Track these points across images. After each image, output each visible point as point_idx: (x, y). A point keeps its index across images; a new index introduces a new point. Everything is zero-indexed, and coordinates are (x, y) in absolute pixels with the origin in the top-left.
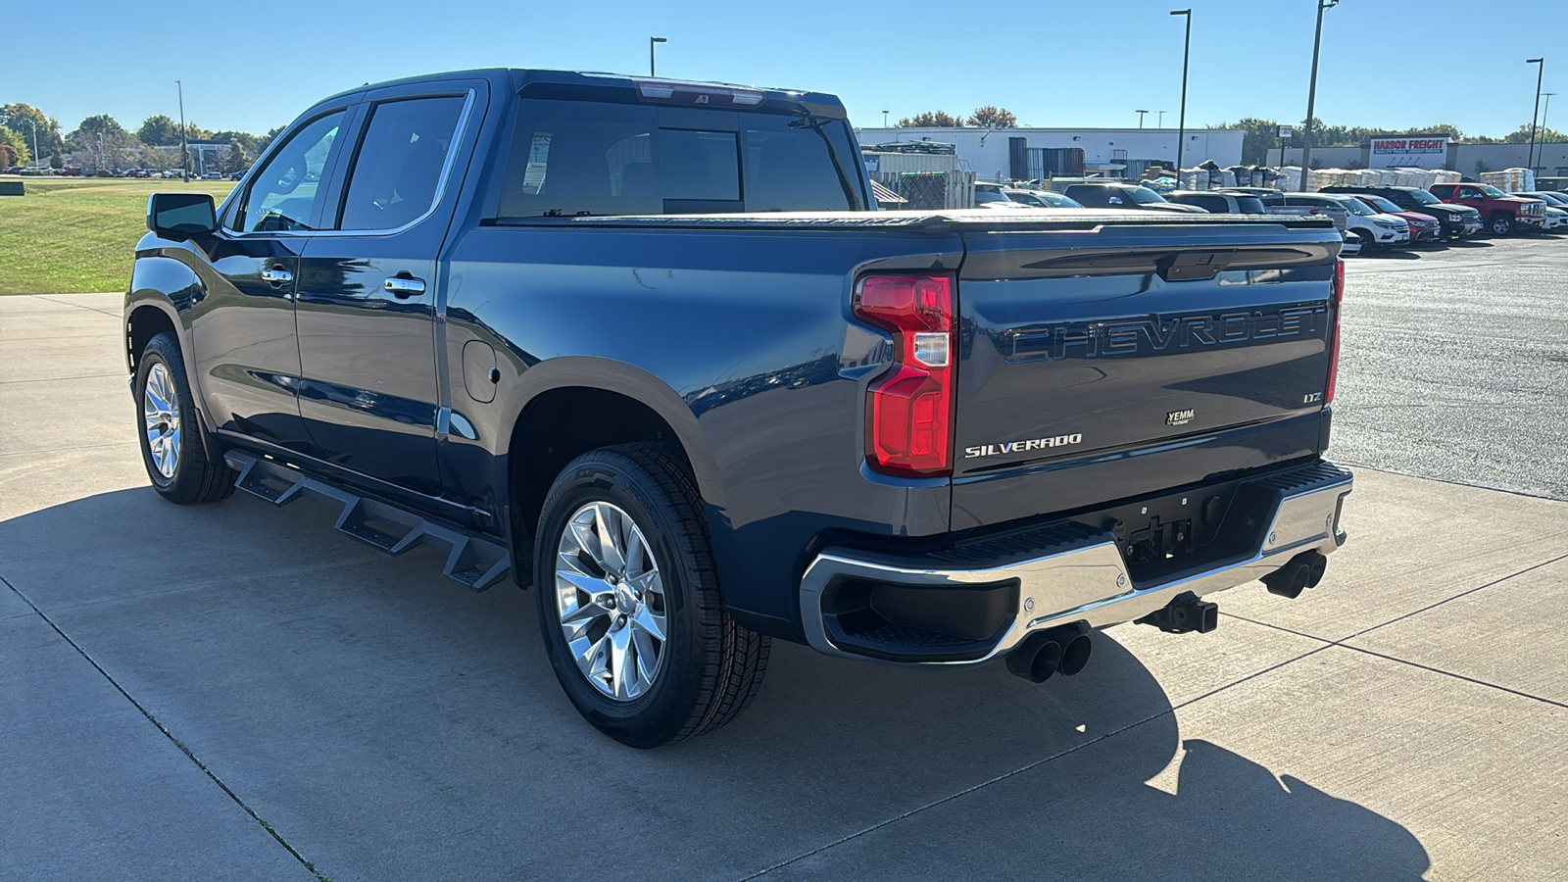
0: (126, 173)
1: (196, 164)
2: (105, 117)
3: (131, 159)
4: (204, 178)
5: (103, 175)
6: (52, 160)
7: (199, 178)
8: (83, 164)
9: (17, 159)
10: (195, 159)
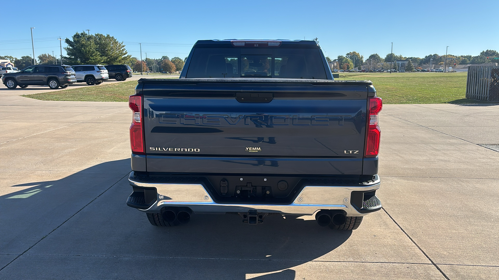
0: (377, 71)
1: (398, 68)
2: (376, 54)
3: (379, 66)
4: (399, 72)
5: (371, 71)
6: (358, 68)
7: (398, 72)
8: (366, 68)
9: (350, 68)
10: (398, 66)
